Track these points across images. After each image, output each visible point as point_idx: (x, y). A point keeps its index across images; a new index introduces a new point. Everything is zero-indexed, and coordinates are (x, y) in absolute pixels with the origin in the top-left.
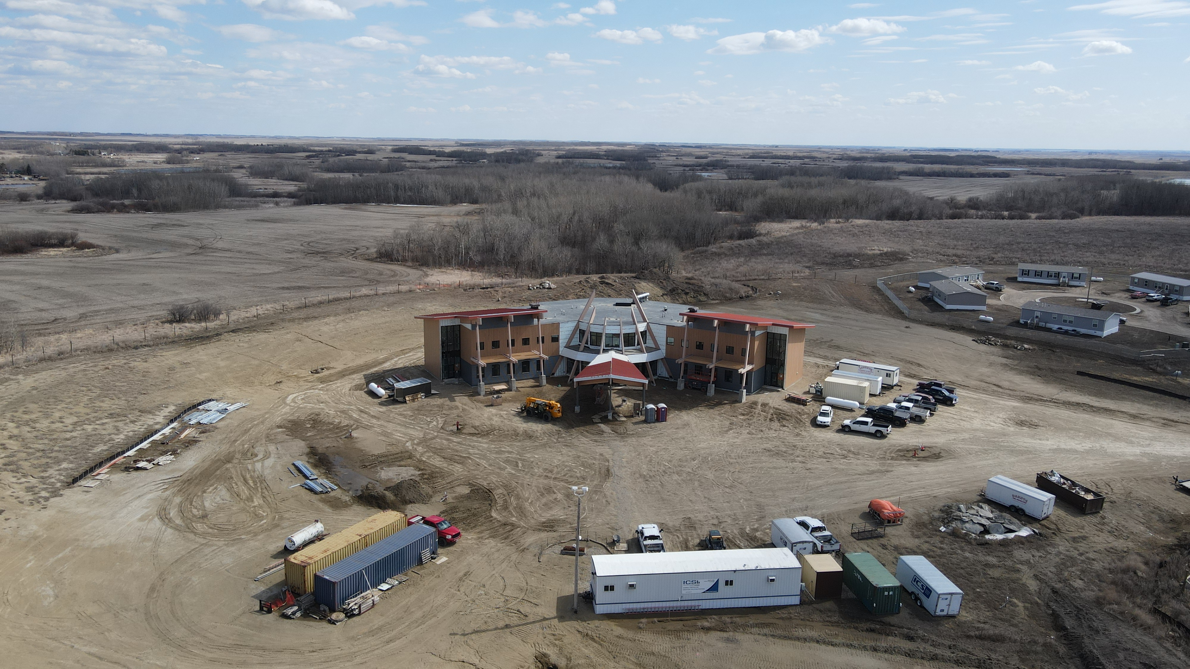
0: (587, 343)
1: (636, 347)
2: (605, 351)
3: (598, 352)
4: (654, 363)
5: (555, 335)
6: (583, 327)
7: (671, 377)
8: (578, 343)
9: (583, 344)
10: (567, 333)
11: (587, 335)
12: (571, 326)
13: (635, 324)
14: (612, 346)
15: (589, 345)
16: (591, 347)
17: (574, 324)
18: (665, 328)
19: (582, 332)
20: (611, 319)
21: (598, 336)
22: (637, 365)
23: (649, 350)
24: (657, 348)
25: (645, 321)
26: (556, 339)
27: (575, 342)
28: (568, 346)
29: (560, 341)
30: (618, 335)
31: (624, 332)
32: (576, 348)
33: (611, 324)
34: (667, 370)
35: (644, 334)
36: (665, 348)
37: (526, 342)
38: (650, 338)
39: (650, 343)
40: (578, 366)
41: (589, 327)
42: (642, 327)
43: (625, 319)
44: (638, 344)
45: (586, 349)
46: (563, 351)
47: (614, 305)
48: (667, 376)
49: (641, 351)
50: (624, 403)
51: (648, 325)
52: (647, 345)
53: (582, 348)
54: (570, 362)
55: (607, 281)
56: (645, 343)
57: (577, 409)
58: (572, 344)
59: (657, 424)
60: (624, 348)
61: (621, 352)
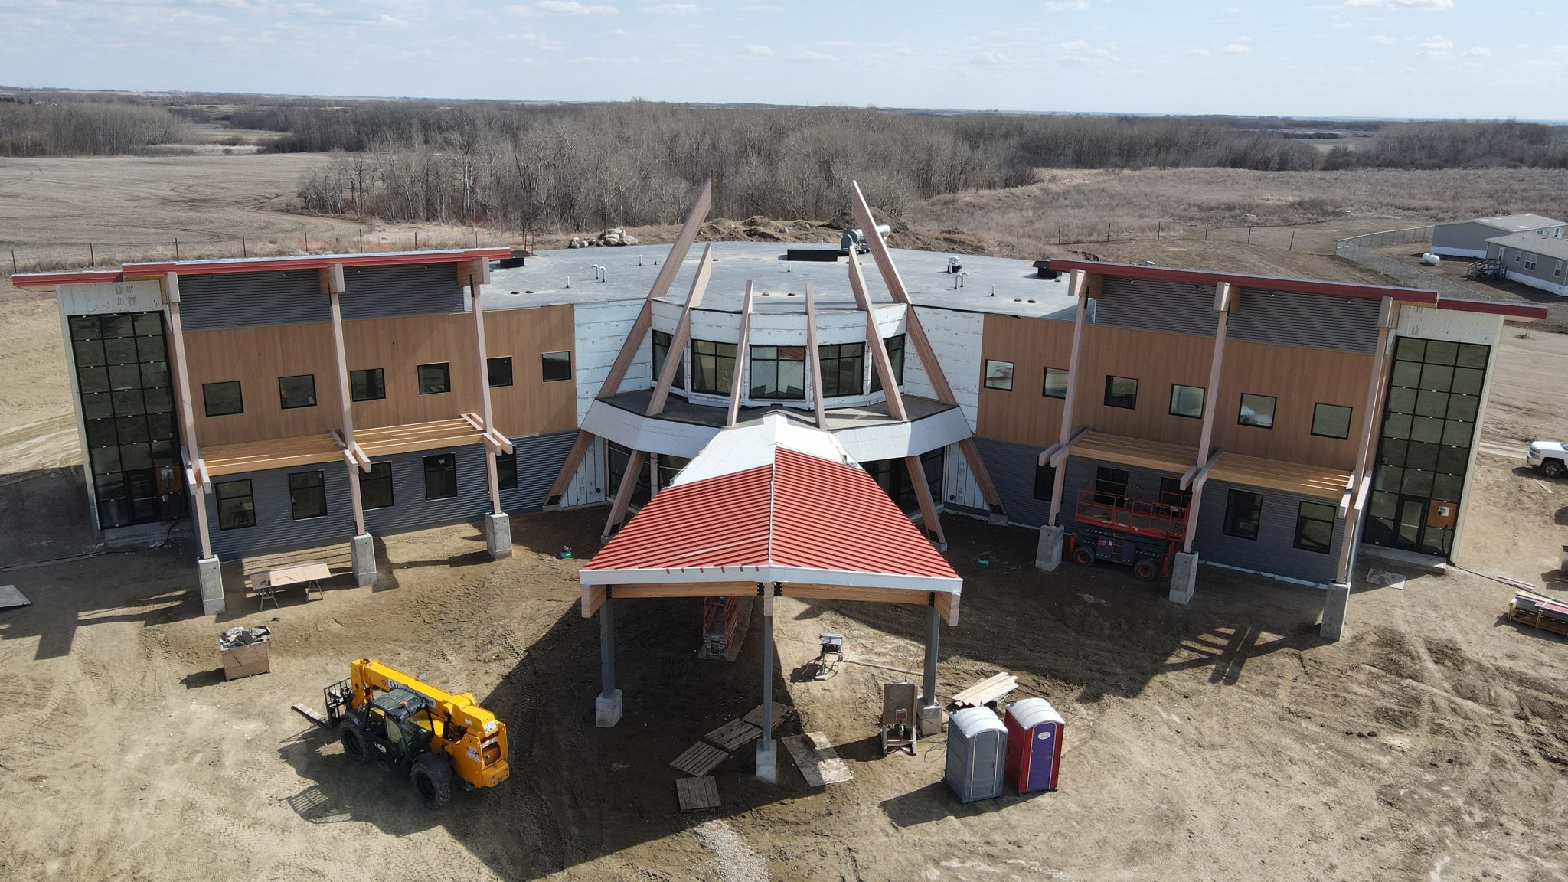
0: (678, 382)
1: (868, 397)
2: (748, 414)
3: (718, 419)
4: (933, 460)
5: (558, 353)
6: (665, 321)
7: (996, 509)
8: (647, 383)
9: (664, 387)
10: (607, 344)
11: (679, 351)
12: (622, 319)
13: (862, 307)
14: (777, 395)
15: (687, 392)
16: (696, 399)
17: (634, 311)
18: (977, 324)
19: (662, 342)
20: (774, 295)
21: (725, 352)
22: (871, 467)
23: (919, 409)
24: (945, 403)
25: (898, 297)
26: (559, 370)
27: (636, 379)
28: (611, 397)
29: (580, 375)
30: (797, 354)
31: (821, 338)
32: (636, 403)
33: (769, 309)
34: (979, 481)
35: (895, 345)
36: (974, 400)
37: (437, 378)
38: (917, 361)
39: (919, 382)
40: (645, 477)
41: (685, 321)
42: (888, 321)
43: (823, 295)
44: (876, 386)
45: (677, 408)
46: (590, 414)
47: (782, 258)
48: (980, 503)
49: (887, 413)
50: (831, 658)
51: (910, 317)
52: (910, 389)
53: (658, 403)
54: (617, 455)
55: (762, 229)
56: (900, 382)
57: (608, 709)
58: (625, 386)
59: (1014, 813)
60: (823, 403)
61: (808, 416)
